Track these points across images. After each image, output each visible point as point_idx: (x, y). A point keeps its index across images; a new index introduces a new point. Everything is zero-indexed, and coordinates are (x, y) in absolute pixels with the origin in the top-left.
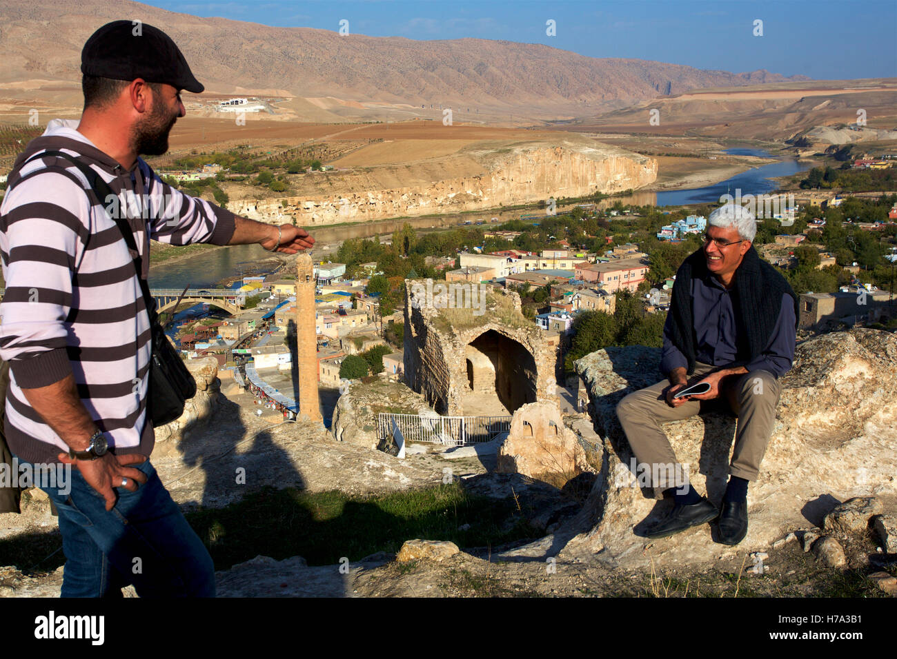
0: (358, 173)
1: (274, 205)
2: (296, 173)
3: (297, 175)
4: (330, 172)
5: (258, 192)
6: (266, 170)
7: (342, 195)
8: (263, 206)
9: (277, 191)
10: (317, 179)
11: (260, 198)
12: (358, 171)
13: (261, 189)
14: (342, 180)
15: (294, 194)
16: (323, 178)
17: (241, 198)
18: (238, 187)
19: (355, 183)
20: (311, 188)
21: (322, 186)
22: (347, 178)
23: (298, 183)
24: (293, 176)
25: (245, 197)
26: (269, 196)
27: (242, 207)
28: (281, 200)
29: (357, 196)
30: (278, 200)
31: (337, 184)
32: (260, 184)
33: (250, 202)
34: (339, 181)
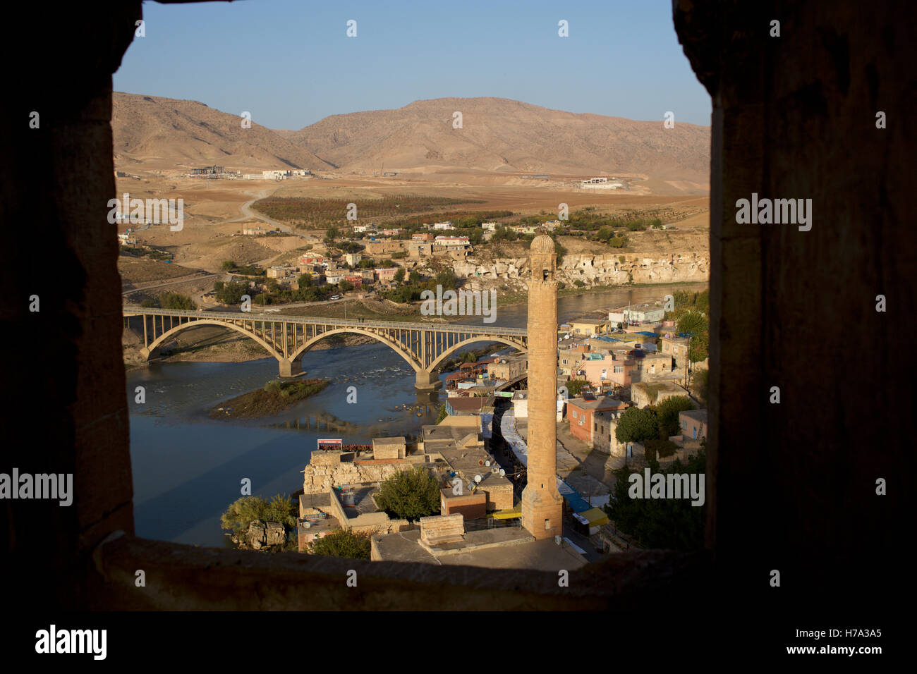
0: (700, 232)
1: (610, 261)
2: (636, 230)
3: (636, 232)
4: (670, 230)
5: (595, 247)
6: (609, 228)
7: (681, 254)
8: (599, 261)
9: (614, 247)
10: (657, 236)
11: (598, 253)
12: (699, 230)
13: (599, 245)
14: (682, 238)
15: (632, 251)
16: (663, 236)
17: (578, 252)
18: (576, 241)
19: (696, 242)
20: (649, 246)
21: (661, 244)
22: (688, 237)
23: (637, 240)
24: (633, 233)
25: (582, 252)
26: (607, 252)
27: (579, 261)
28: (618, 255)
29: (697, 255)
30: (615, 256)
31: (676, 242)
32: (598, 240)
33: (586, 257)
34: (679, 240)
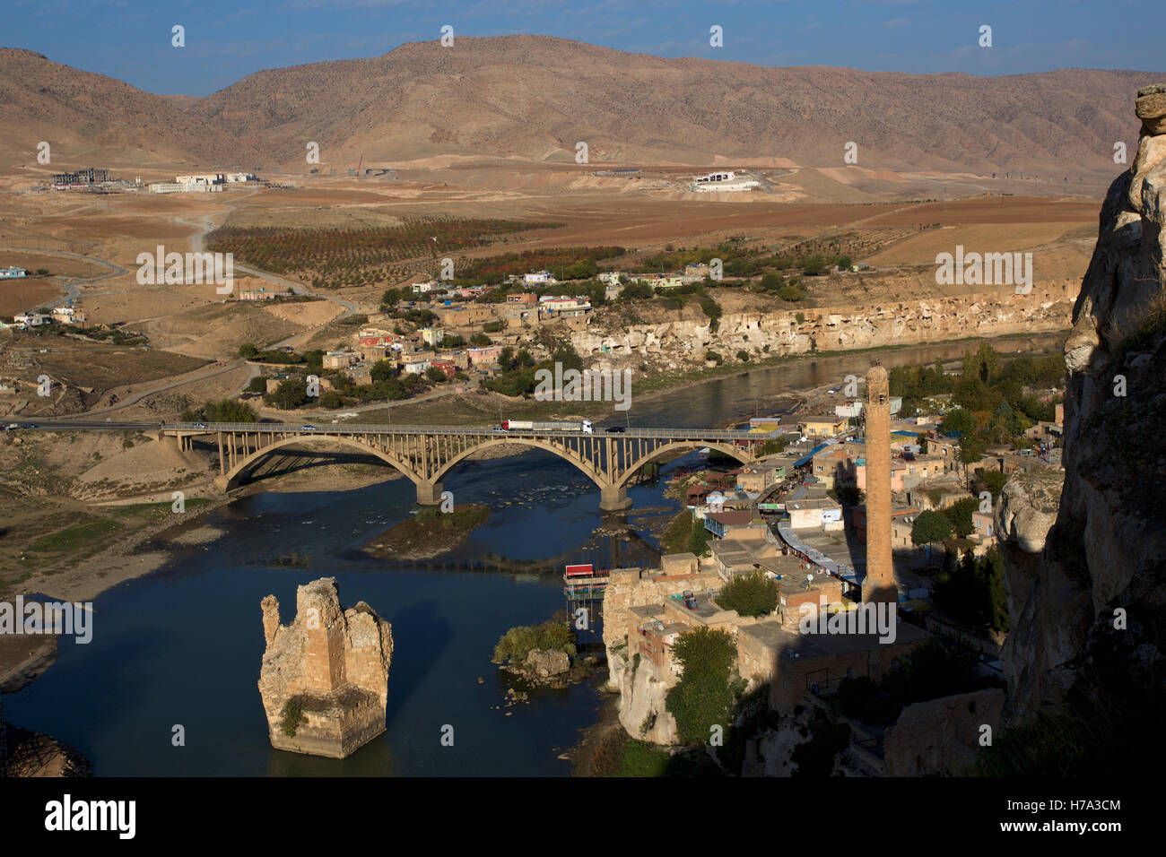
0: (906, 274)
1: (785, 321)
2: (816, 275)
3: (817, 278)
4: (864, 272)
5: (762, 302)
6: (772, 270)
7: (882, 306)
8: (769, 321)
9: (788, 300)
10: (846, 282)
11: (765, 310)
12: (905, 271)
13: (766, 298)
14: (882, 283)
15: (813, 305)
16: (855, 281)
17: (738, 311)
18: (735, 295)
19: (902, 288)
20: (837, 296)
21: (853, 293)
22: (889, 280)
23: (820, 289)
24: (812, 278)
25: (745, 309)
26: (778, 308)
27: (740, 324)
28: (794, 313)
29: (904, 306)
30: (790, 314)
31: (875, 290)
32: (765, 290)
33: (752, 316)
34: (878, 285)
